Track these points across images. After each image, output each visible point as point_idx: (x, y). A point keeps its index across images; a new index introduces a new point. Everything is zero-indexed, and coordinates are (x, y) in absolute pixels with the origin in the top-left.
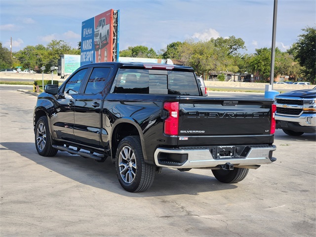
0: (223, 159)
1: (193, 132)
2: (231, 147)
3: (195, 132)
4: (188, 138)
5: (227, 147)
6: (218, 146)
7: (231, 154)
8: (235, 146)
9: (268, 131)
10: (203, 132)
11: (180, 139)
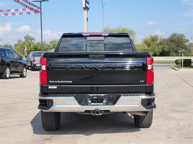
0: (95, 105)
1: (61, 82)
2: (103, 95)
3: (62, 82)
4: (57, 87)
5: (98, 95)
6: (88, 95)
7: (104, 102)
8: (106, 95)
9: (143, 81)
10: (71, 82)
11: (50, 87)
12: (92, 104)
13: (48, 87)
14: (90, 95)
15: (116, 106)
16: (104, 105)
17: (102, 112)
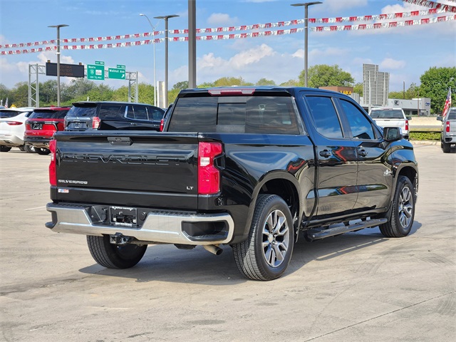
1: (74, 181)
2: (131, 209)
4: (69, 190)
5: (124, 208)
6: (110, 207)
7: (135, 221)
8: (136, 209)
9: (192, 188)
10: (86, 183)
11: (59, 191)
12: (117, 223)
13: (57, 190)
14: (113, 207)
15: (142, 230)
16: (132, 227)
17: (127, 240)
